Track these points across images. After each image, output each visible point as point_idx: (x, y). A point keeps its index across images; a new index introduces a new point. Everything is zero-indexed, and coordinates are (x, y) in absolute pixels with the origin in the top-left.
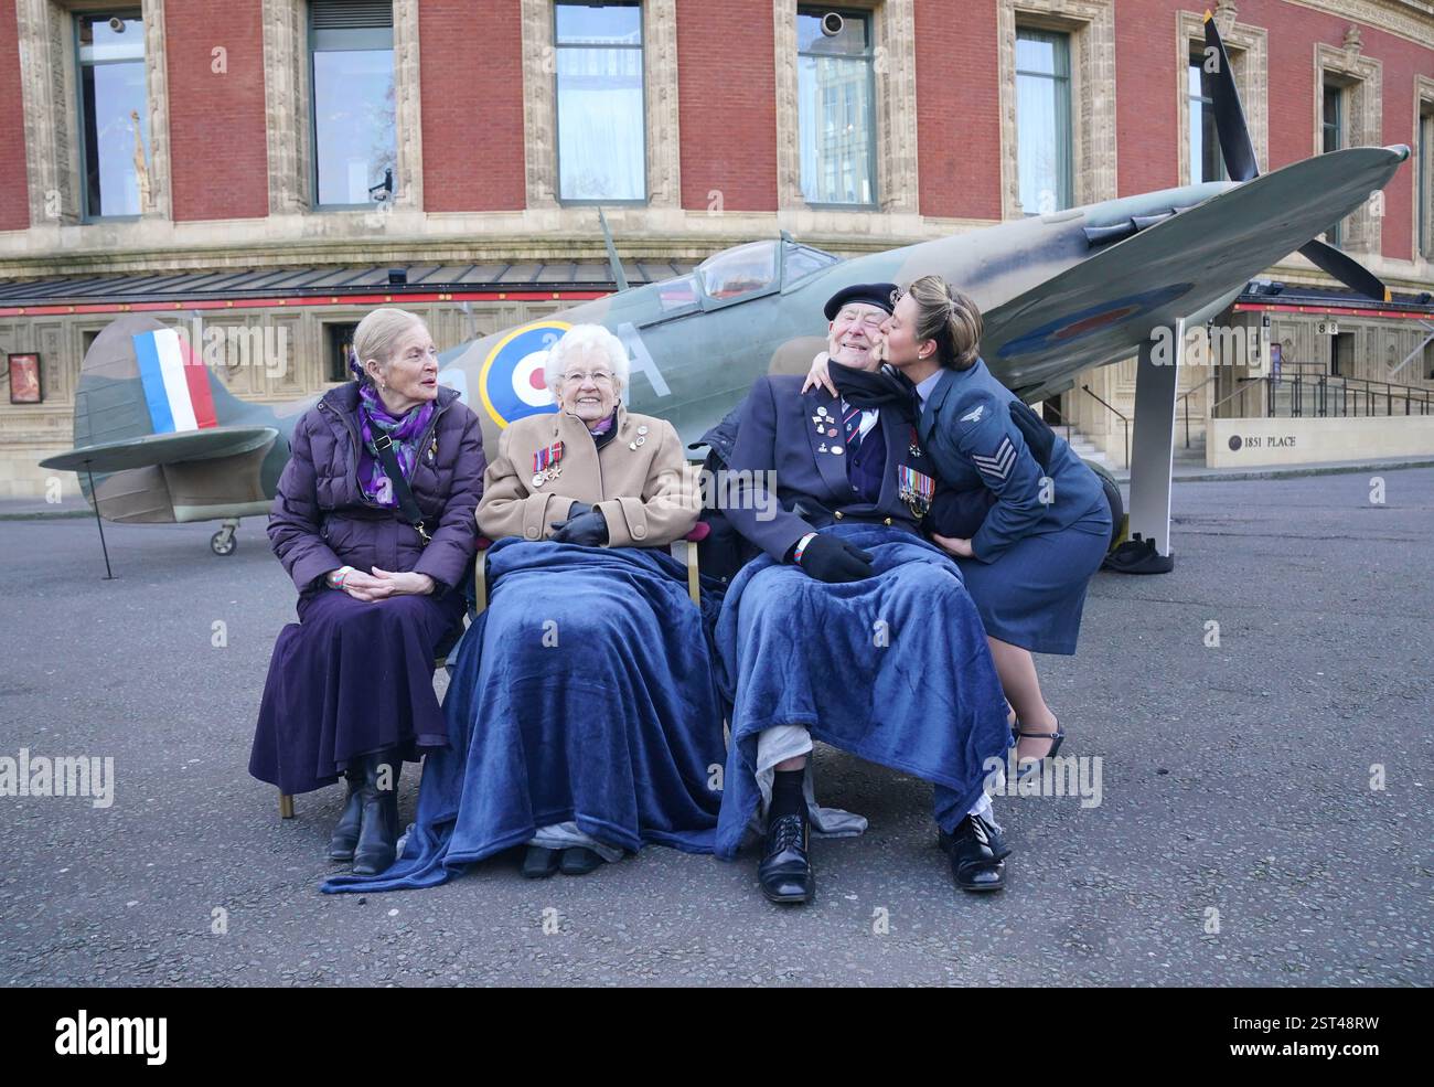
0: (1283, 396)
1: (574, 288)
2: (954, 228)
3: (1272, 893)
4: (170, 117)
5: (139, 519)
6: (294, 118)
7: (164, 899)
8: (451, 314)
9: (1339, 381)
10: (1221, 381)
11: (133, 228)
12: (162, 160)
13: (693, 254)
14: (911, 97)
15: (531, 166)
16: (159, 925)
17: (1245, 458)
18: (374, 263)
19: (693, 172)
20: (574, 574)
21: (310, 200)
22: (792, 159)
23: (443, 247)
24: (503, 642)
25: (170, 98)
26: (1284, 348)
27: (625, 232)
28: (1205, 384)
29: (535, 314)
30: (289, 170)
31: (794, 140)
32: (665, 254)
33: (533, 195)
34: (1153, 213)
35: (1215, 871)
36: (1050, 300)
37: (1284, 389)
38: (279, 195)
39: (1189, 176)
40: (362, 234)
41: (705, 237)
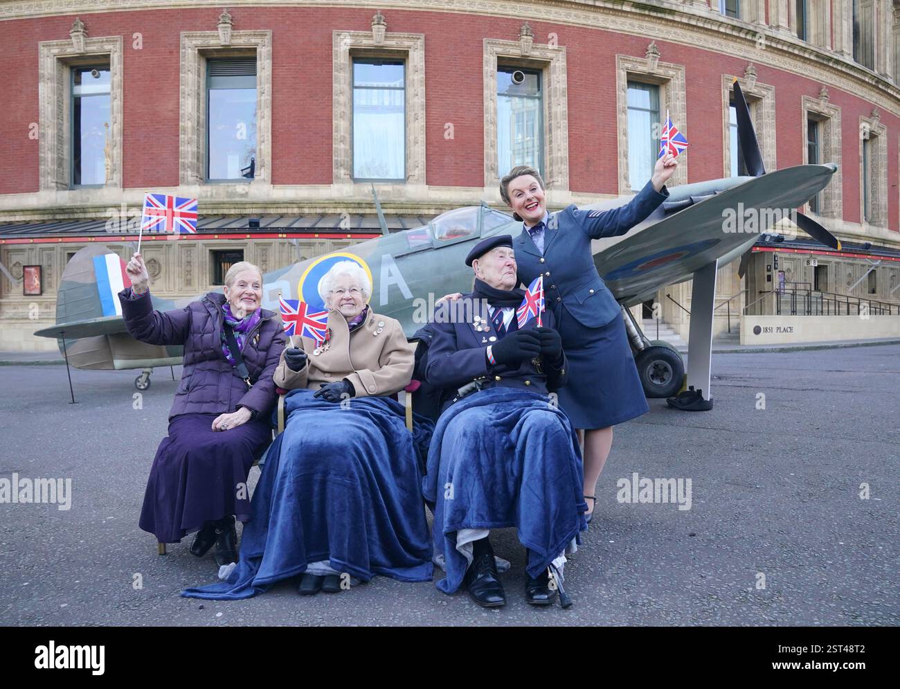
0: (786, 302)
1: (360, 231)
2: (590, 199)
3: (748, 610)
4: (124, 127)
5: (94, 367)
6: (196, 128)
7: (84, 603)
8: (286, 245)
9: (819, 294)
10: (749, 293)
11: (99, 192)
12: (117, 152)
13: (432, 212)
14: (565, 121)
15: (336, 158)
16: (78, 619)
17: (763, 340)
18: (241, 214)
19: (434, 163)
20: (335, 412)
21: (204, 176)
22: (493, 157)
23: (282, 205)
24: (290, 452)
25: (124, 116)
26: (786, 274)
27: (392, 198)
28: (740, 294)
29: (336, 247)
30: (192, 159)
31: (494, 145)
32: (415, 212)
33: (337, 176)
34: (703, 194)
35: (715, 597)
36: (632, 248)
37: (786, 298)
38: (186, 173)
39: (730, 171)
40: (234, 197)
41: (441, 202)
